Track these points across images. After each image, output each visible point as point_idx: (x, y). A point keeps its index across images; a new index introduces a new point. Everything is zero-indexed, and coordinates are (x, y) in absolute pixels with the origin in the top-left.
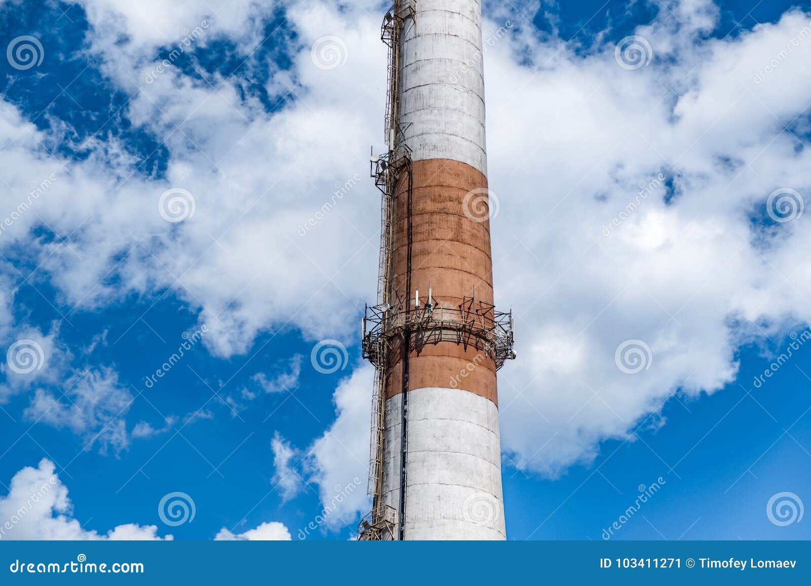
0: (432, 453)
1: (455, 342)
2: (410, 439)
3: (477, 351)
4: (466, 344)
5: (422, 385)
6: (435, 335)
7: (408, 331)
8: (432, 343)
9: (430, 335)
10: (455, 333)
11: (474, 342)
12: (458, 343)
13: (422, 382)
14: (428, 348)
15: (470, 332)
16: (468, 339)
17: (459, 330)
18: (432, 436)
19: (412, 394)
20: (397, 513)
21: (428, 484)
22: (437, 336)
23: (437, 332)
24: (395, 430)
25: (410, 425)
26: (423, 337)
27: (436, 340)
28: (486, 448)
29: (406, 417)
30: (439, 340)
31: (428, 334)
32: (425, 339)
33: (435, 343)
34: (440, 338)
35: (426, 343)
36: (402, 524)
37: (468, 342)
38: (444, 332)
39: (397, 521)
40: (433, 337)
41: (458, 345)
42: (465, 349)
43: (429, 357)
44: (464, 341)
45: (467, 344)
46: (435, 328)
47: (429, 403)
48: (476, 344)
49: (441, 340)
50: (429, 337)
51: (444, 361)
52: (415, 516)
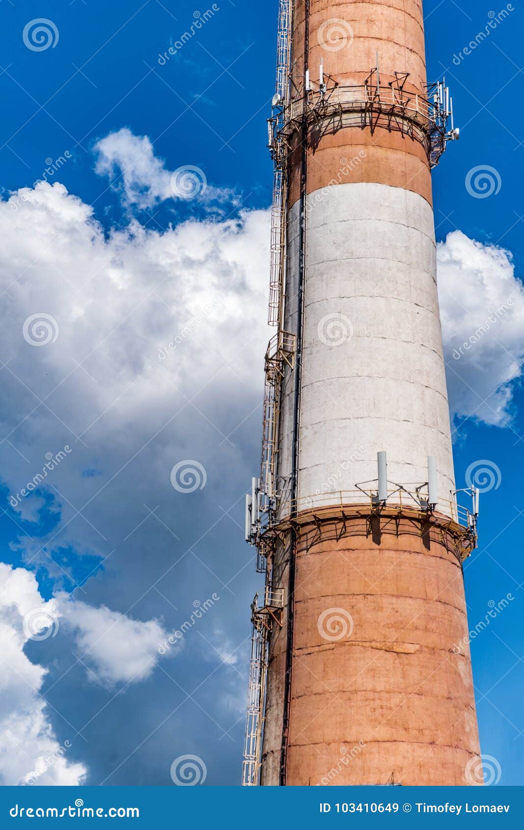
0: (332, 263)
1: (359, 127)
2: (309, 251)
3: (390, 132)
4: (373, 126)
5: (322, 184)
6: (334, 122)
7: (304, 122)
8: (330, 133)
9: (329, 124)
10: (360, 115)
11: (386, 122)
12: (363, 127)
13: (320, 181)
14: (325, 141)
15: (380, 111)
16: (377, 120)
17: (362, 111)
18: (332, 244)
20: (295, 338)
21: (327, 299)
22: (336, 124)
23: (337, 118)
24: (295, 244)
25: (308, 234)
26: (320, 127)
27: (335, 129)
28: (403, 249)
29: (303, 226)
30: (339, 127)
31: (326, 122)
32: (323, 130)
33: (334, 132)
34: (340, 124)
35: (323, 135)
36: (299, 351)
37: (376, 123)
38: (345, 116)
39: (295, 349)
40: (331, 126)
41: (362, 129)
42: (372, 132)
43: (329, 151)
44: (371, 122)
45: (375, 126)
46: (335, 114)
47: (328, 204)
48: (389, 125)
49: (342, 127)
50: (327, 126)
51: (345, 151)
52: (313, 340)
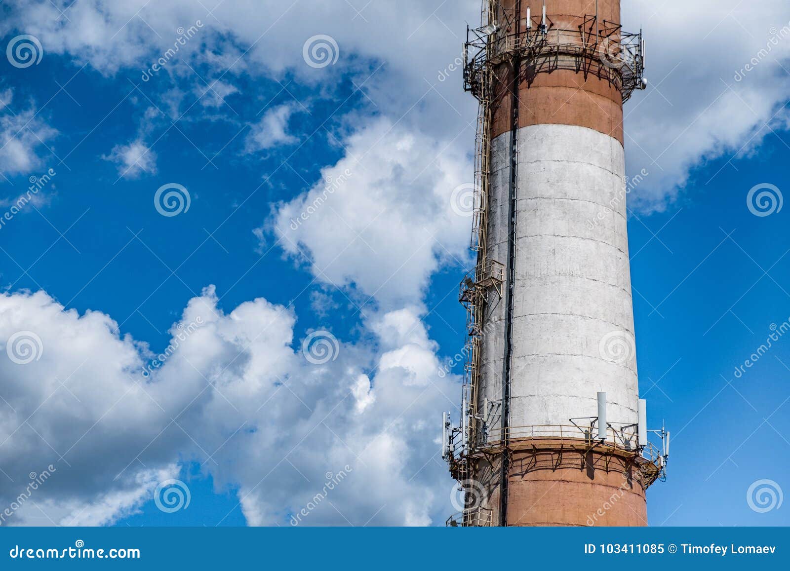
0: (546, 201)
1: (574, 70)
2: (520, 185)
3: (600, 79)
4: (586, 72)
5: (535, 121)
6: (549, 61)
7: (517, 56)
8: (546, 72)
9: (544, 62)
10: (574, 59)
11: (596, 69)
12: (577, 71)
13: (534, 118)
14: (541, 78)
15: (591, 57)
16: (589, 66)
17: (577, 55)
18: (546, 181)
19: (522, 132)
20: (504, 268)
21: (541, 235)
22: (552, 63)
23: (553, 58)
24: (503, 175)
25: (520, 168)
26: (535, 64)
27: (551, 68)
28: (609, 194)
29: (515, 159)
30: (554, 68)
31: (541, 60)
32: (538, 67)
33: (550, 72)
34: (555, 65)
35: (538, 72)
36: (511, 281)
37: (588, 69)
38: (560, 58)
39: (504, 278)
40: (547, 65)
41: (577, 73)
42: (586, 77)
43: (543, 89)
44: (584, 68)
45: (588, 72)
46: (550, 54)
47: (542, 142)
48: (599, 72)
49: (556, 68)
50: (542, 64)
51: (560, 92)
52: (526, 273)
